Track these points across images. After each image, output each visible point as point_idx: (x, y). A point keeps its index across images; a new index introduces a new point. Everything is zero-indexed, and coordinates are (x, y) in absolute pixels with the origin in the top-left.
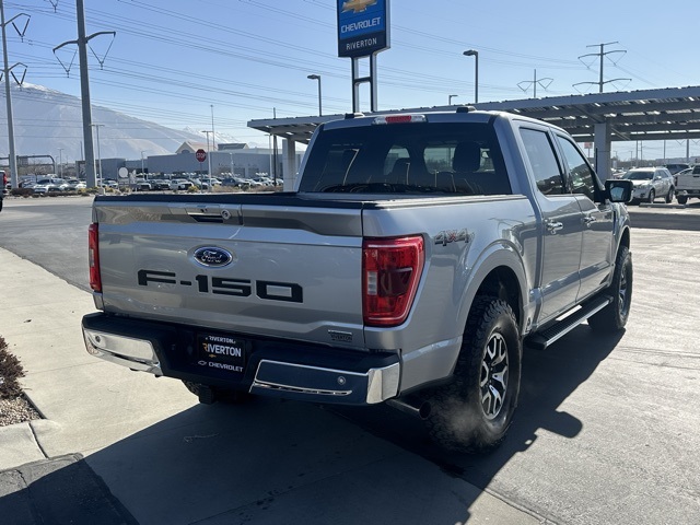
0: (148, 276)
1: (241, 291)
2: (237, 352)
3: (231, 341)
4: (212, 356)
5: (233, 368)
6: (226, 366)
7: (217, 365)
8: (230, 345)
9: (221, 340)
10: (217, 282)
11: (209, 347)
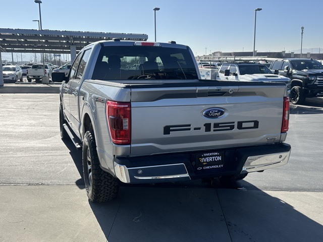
0: (171, 128)
1: (229, 128)
2: (219, 158)
3: (216, 154)
4: (205, 164)
5: (217, 166)
6: (214, 167)
7: (208, 167)
8: (215, 156)
9: (211, 154)
10: (216, 125)
11: (203, 160)
